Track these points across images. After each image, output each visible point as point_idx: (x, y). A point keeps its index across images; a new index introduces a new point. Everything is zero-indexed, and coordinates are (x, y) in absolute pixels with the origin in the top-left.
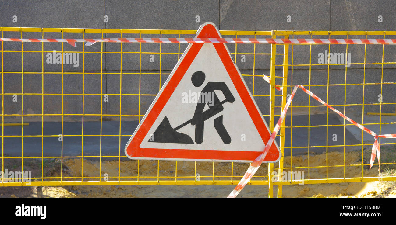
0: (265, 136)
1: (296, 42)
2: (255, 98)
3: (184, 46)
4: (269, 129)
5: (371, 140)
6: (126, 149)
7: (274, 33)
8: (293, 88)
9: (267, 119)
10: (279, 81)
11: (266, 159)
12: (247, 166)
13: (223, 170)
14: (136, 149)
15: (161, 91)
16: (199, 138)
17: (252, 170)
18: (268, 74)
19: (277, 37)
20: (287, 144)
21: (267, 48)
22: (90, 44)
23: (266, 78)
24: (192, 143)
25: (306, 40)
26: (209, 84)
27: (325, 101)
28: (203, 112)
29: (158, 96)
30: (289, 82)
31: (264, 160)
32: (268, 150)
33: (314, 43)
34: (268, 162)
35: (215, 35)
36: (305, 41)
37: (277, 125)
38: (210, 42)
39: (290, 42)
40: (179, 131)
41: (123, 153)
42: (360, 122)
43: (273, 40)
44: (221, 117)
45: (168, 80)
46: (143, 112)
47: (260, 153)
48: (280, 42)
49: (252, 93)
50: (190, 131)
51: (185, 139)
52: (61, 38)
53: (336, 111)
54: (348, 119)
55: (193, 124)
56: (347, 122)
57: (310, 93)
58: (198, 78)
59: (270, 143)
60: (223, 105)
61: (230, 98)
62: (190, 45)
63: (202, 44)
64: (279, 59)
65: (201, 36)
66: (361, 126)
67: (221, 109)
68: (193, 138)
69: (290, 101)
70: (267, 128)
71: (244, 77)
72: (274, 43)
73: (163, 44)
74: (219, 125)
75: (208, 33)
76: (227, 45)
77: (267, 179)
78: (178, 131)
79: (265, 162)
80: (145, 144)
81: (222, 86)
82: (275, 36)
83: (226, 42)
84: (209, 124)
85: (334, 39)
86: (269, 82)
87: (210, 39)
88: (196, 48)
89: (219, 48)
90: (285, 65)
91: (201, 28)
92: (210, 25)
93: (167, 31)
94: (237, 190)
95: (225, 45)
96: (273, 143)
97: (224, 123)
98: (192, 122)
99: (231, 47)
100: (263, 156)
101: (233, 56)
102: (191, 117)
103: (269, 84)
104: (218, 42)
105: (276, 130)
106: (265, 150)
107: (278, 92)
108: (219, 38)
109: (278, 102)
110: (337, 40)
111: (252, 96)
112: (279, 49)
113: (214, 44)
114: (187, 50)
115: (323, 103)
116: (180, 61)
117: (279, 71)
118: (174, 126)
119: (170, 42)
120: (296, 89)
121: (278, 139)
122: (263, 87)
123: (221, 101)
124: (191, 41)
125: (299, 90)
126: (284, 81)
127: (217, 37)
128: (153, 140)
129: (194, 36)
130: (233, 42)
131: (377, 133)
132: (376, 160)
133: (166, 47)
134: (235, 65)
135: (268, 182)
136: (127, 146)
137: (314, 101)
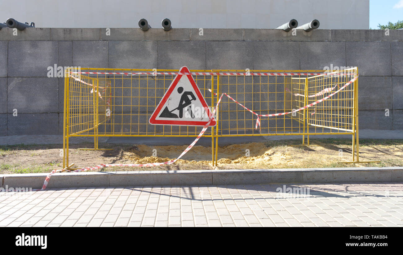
1: (222, 74)
2: (205, 99)
3: (174, 76)
5: (255, 117)
6: (149, 120)
7: (213, 71)
8: (222, 94)
10: (215, 91)
11: (210, 125)
12: (202, 128)
13: (192, 129)
14: (153, 120)
15: (165, 95)
16: (181, 116)
17: (204, 130)
18: (210, 88)
19: (214, 72)
21: (209, 77)
22: (133, 75)
23: (210, 90)
25: (226, 73)
26: (185, 92)
27: (236, 100)
28: (183, 104)
29: (163, 98)
30: (220, 92)
32: (211, 121)
33: (230, 74)
34: (211, 126)
35: (187, 71)
37: (215, 110)
38: (185, 74)
39: (219, 74)
41: (148, 123)
42: (251, 110)
43: (212, 73)
44: (190, 107)
45: (168, 90)
46: (157, 105)
47: (207, 122)
48: (215, 74)
49: (204, 96)
50: (177, 112)
51: (175, 116)
52: (122, 72)
53: (240, 104)
54: (246, 108)
55: (178, 110)
56: (245, 109)
57: (229, 97)
58: (180, 90)
61: (194, 98)
62: (177, 75)
63: (182, 75)
64: (215, 82)
65: (182, 72)
66: (251, 111)
67: (191, 103)
69: (220, 100)
71: (200, 90)
72: (213, 75)
73: (165, 75)
75: (185, 70)
76: (192, 75)
77: (211, 134)
78: (172, 112)
79: (210, 126)
80: (158, 118)
81: (190, 93)
83: (192, 74)
85: (238, 73)
87: (185, 73)
88: (180, 77)
89: (189, 77)
90: (218, 84)
91: (181, 68)
92: (185, 67)
93: (167, 70)
94: (198, 138)
96: (213, 118)
98: (178, 108)
99: (194, 76)
100: (209, 123)
101: (196, 81)
102: (177, 106)
103: (211, 93)
104: (189, 74)
105: (214, 112)
106: (209, 121)
107: (215, 96)
109: (215, 100)
110: (240, 73)
111: (204, 98)
112: (215, 77)
113: (187, 75)
114: (175, 78)
115: (235, 101)
116: (172, 83)
117: (215, 87)
118: (170, 110)
119: (168, 74)
122: (208, 94)
123: (190, 100)
124: (177, 74)
125: (224, 94)
126: (218, 91)
127: (188, 72)
128: (161, 116)
129: (178, 72)
130: (195, 74)
131: (259, 114)
132: (258, 126)
133: (166, 76)
134: (196, 84)
135: (212, 136)
136: (150, 119)
137: (231, 100)
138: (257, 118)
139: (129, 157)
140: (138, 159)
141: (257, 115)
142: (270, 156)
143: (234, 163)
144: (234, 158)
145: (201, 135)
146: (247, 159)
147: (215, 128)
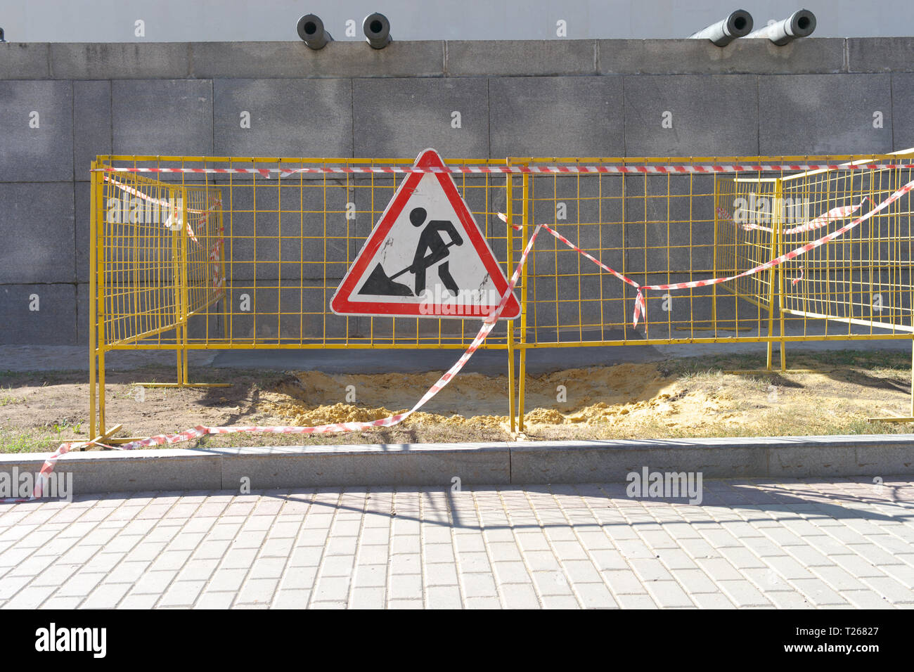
0: (501, 286)
1: (536, 170)
2: (488, 240)
4: (507, 280)
5: (632, 292)
6: (331, 303)
7: (509, 160)
8: (535, 227)
9: (504, 266)
10: (517, 220)
11: (504, 314)
12: (480, 324)
14: (342, 303)
15: (374, 231)
16: (421, 288)
17: (486, 329)
18: (503, 211)
19: (513, 165)
20: (529, 296)
21: (500, 179)
22: (285, 175)
23: (502, 216)
24: (413, 295)
26: (432, 222)
28: (425, 255)
29: (369, 239)
30: (530, 221)
31: (501, 316)
32: (505, 303)
33: (558, 171)
34: (507, 318)
35: (437, 163)
36: (548, 170)
37: (516, 273)
38: (432, 171)
39: (529, 170)
40: (395, 280)
41: (328, 310)
42: (620, 271)
43: (508, 168)
44: (447, 264)
45: (382, 218)
46: (352, 260)
47: (496, 307)
48: (516, 170)
49: (485, 235)
50: (409, 280)
51: (404, 291)
52: (251, 167)
53: (588, 256)
54: (605, 267)
55: (412, 272)
56: (604, 270)
57: (556, 234)
58: (418, 216)
59: (507, 294)
60: (449, 248)
61: (457, 240)
62: (408, 175)
63: (422, 174)
64: (517, 193)
65: (421, 165)
66: (619, 276)
67: (447, 253)
68: (413, 288)
69: (530, 245)
70: (504, 276)
71: (474, 215)
72: (510, 172)
73: (375, 174)
74: (444, 273)
75: (430, 160)
76: (452, 174)
77: (505, 342)
78: (393, 280)
79: (502, 318)
80: (354, 297)
81: (447, 226)
82: (511, 164)
83: (451, 172)
84: (432, 272)
85: (583, 167)
86: (505, 221)
87: (431, 168)
88: (415, 179)
89: (443, 178)
90: (525, 199)
91: (420, 155)
92: (431, 152)
93: (378, 161)
94: (468, 353)
95: (448, 173)
96: (511, 295)
97: (451, 270)
98: (411, 269)
99: (458, 178)
100: (499, 311)
101: (461, 190)
102: (410, 263)
103: (506, 223)
104: (441, 172)
105: (515, 278)
106: (501, 303)
107: (517, 233)
108: (442, 166)
109: (518, 244)
110: (587, 167)
111: (485, 239)
112: (517, 178)
113: (436, 174)
114: (404, 182)
115: (572, 246)
116: (395, 195)
117: (517, 208)
118: (389, 274)
119: (382, 171)
120: (538, 228)
121: (518, 291)
122: (496, 226)
123: (446, 244)
124: (409, 170)
125: (542, 229)
126: (525, 220)
127: (439, 165)
128: (363, 291)
129: (412, 165)
130: (460, 171)
131: (641, 284)
132: (641, 319)
133: (378, 178)
134: (463, 200)
135: (508, 346)
136: (333, 299)
137: (561, 244)
138: (635, 294)
139: (276, 406)
140: (299, 412)
141: (636, 285)
142: (673, 403)
143: (570, 421)
144: (570, 409)
145: (477, 343)
146: (607, 410)
147: (517, 323)
